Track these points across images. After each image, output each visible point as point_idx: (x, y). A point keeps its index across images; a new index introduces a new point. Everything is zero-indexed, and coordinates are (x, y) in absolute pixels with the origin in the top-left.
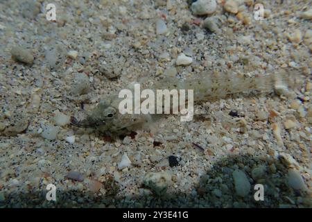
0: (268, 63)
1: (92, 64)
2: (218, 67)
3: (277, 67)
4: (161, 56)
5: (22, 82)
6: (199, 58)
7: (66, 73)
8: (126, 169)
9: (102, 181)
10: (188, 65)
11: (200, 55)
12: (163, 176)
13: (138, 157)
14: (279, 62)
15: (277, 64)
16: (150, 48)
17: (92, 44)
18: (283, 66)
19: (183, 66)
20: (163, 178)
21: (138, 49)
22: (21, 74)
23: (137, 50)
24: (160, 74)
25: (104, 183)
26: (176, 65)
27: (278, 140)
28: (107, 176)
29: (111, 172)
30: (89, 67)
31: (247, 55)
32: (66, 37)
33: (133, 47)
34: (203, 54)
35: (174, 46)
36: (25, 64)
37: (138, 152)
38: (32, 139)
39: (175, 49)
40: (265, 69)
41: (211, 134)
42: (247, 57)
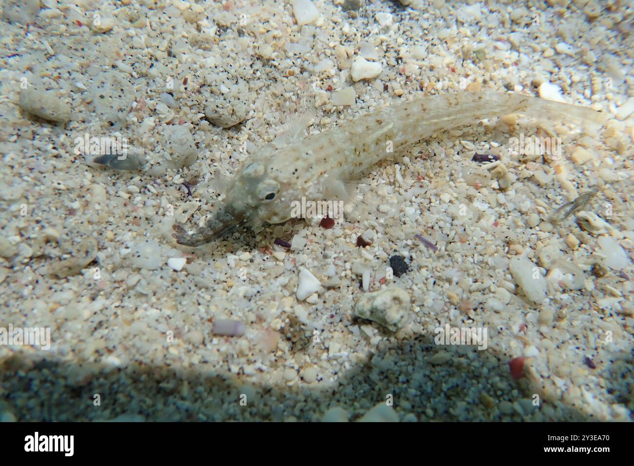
0: (518, 52)
1: (190, 103)
2: (432, 73)
3: (537, 56)
4: (317, 69)
5: (59, 164)
6: (393, 62)
7: (141, 131)
8: (314, 298)
9: (279, 327)
10: (375, 79)
11: (392, 55)
12: (395, 294)
13: (331, 270)
14: (538, 47)
15: (534, 51)
16: (291, 54)
17: (176, 61)
18: (546, 54)
19: (366, 81)
20: (396, 299)
21: (268, 60)
22: (51, 146)
23: (267, 62)
24: (325, 104)
25: (282, 331)
26: (351, 82)
27: (568, 191)
28: (284, 316)
29: (288, 309)
30: (186, 109)
31: (480, 42)
32: (118, 54)
33: (259, 58)
34: (398, 52)
35: (337, 43)
36: (53, 123)
37: (328, 260)
38: (114, 275)
39: (342, 49)
40: (516, 64)
41: (450, 202)
42: (482, 46)
